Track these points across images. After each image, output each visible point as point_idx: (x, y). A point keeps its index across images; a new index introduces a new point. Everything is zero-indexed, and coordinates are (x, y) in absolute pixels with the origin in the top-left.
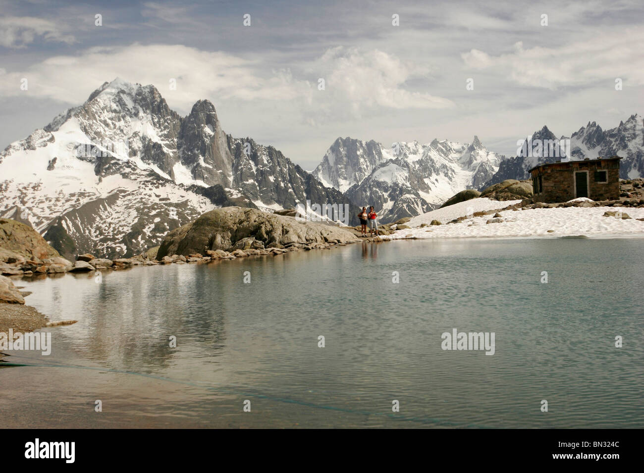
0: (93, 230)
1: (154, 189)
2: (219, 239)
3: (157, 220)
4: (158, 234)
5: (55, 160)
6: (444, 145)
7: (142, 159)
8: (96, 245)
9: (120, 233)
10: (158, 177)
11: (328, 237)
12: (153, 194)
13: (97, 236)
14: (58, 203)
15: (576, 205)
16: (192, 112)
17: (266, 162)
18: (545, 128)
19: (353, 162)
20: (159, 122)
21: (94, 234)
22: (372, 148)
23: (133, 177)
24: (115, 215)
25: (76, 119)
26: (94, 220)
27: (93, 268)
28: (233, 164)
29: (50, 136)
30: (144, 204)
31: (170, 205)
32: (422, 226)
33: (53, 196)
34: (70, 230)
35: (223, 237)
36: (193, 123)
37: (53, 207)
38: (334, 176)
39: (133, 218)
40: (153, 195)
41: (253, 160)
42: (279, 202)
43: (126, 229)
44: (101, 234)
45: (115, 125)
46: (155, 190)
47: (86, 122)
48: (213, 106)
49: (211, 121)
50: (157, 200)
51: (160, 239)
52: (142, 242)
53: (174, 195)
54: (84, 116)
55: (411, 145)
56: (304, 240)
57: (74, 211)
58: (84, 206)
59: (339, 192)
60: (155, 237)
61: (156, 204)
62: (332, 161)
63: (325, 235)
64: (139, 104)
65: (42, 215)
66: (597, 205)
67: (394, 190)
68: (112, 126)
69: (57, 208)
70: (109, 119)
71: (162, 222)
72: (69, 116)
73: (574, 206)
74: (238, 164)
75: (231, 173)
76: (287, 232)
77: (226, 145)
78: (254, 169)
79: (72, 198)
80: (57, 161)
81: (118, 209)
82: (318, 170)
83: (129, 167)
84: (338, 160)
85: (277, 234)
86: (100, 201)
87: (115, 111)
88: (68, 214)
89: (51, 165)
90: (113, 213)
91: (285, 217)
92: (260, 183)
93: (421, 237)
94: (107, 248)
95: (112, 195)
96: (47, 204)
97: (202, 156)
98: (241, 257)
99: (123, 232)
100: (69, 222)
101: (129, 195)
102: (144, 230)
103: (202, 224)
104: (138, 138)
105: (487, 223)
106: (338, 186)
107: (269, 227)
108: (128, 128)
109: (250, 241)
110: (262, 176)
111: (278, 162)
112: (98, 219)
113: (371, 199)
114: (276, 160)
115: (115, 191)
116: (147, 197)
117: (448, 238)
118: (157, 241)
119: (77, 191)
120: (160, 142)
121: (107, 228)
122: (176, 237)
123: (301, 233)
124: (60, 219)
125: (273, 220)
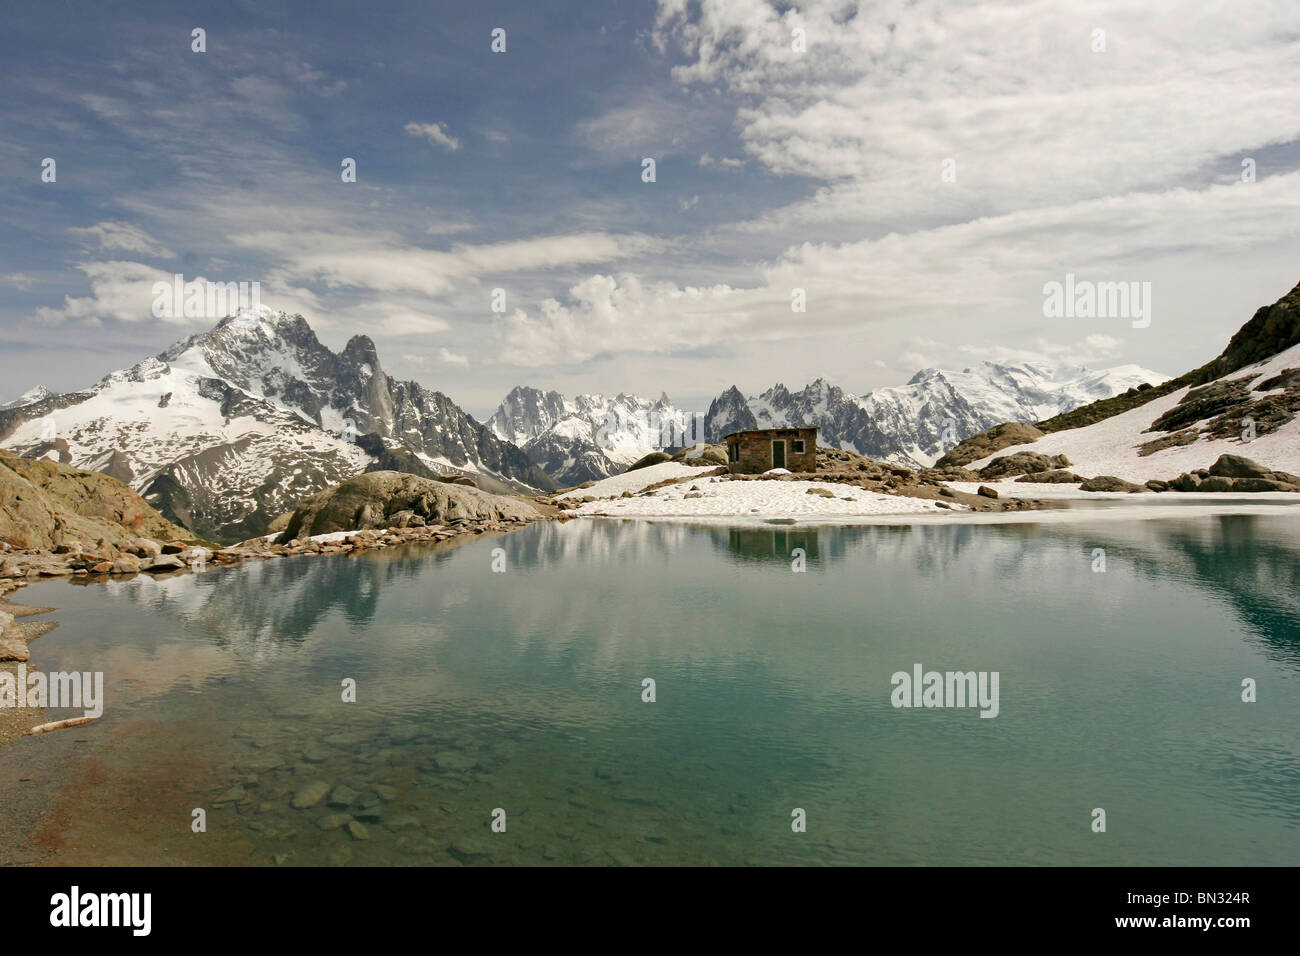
0: (215, 482)
1: (296, 434)
2: (368, 511)
3: (298, 471)
4: (298, 489)
5: (169, 396)
6: (631, 400)
7: (283, 399)
8: (218, 499)
9: (250, 485)
10: (301, 422)
11: (503, 512)
12: (294, 441)
13: (219, 489)
14: (170, 448)
15: (776, 477)
16: (347, 348)
17: (432, 409)
18: (734, 387)
19: (533, 416)
20: (305, 357)
21: (215, 486)
22: (553, 401)
23: (270, 420)
24: (244, 465)
25: (200, 349)
26: (217, 469)
27: (182, 564)
28: (394, 410)
29: (165, 367)
30: (283, 452)
31: (315, 454)
32: (612, 498)
33: (164, 439)
34: (184, 480)
35: (373, 509)
36: (347, 360)
37: (163, 452)
38: (510, 427)
39: (267, 468)
40: (294, 443)
41: (417, 406)
42: (445, 455)
43: (257, 481)
44: (225, 486)
45: (250, 358)
46: (296, 437)
47: (212, 353)
48: (372, 343)
49: (370, 359)
50: (298, 448)
51: (300, 494)
52: (277, 497)
53: (320, 442)
54: (211, 346)
55: (596, 398)
56: (475, 515)
57: (192, 458)
58: (205, 452)
59: (515, 447)
60: (294, 491)
61: (297, 453)
62: (508, 411)
63: (501, 510)
64: (282, 335)
65: (148, 461)
66: (796, 479)
67: (576, 446)
68: (246, 359)
69: (169, 454)
70: (243, 350)
71: (303, 474)
72: (191, 344)
73: (774, 479)
74: (400, 411)
75: (391, 421)
76: (454, 505)
77: (385, 388)
78: (418, 418)
79: (190, 442)
80: (172, 397)
81: (248, 457)
82: (491, 421)
83: (266, 408)
84: (515, 412)
85: (442, 508)
86: (226, 447)
87: (251, 342)
88: (182, 462)
89: (164, 400)
90: (242, 461)
91: (452, 486)
92: (424, 433)
93: (612, 513)
94: (233, 503)
95: (243, 441)
96: (156, 448)
97: (357, 399)
98: (393, 544)
99: (254, 485)
100: (183, 470)
101: (263, 441)
102: (281, 483)
103: (347, 492)
104: (278, 374)
105: (685, 497)
106: (515, 440)
107: (432, 499)
108: (267, 363)
109: (408, 515)
110: (427, 425)
111: (447, 411)
112: (222, 468)
113: (550, 454)
114: (444, 408)
115: (246, 436)
116: (286, 444)
117: (643, 516)
118: (297, 496)
119: (196, 434)
120: (305, 381)
121: (233, 480)
122: (313, 506)
123: (471, 508)
124: (172, 466)
125: (437, 490)
